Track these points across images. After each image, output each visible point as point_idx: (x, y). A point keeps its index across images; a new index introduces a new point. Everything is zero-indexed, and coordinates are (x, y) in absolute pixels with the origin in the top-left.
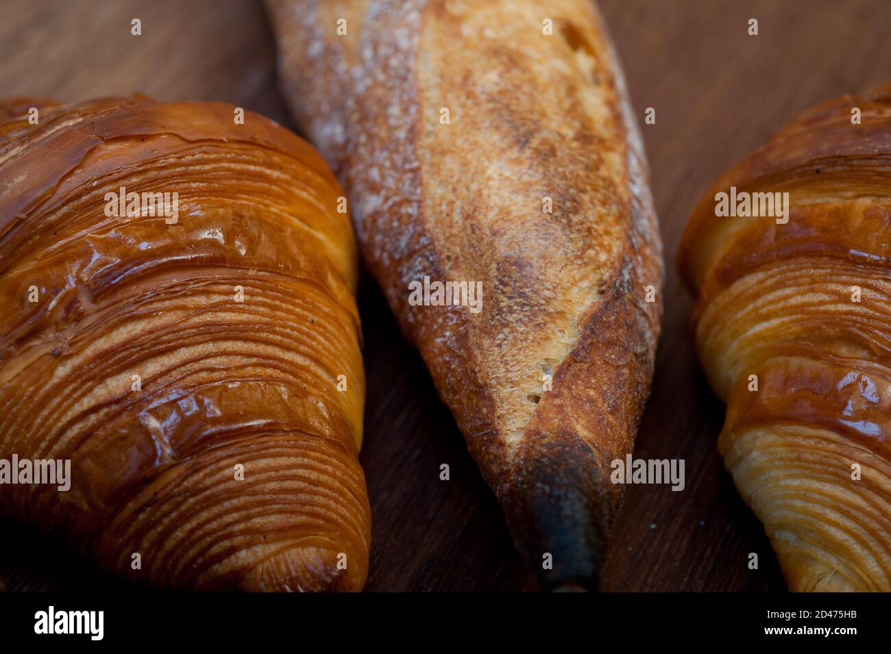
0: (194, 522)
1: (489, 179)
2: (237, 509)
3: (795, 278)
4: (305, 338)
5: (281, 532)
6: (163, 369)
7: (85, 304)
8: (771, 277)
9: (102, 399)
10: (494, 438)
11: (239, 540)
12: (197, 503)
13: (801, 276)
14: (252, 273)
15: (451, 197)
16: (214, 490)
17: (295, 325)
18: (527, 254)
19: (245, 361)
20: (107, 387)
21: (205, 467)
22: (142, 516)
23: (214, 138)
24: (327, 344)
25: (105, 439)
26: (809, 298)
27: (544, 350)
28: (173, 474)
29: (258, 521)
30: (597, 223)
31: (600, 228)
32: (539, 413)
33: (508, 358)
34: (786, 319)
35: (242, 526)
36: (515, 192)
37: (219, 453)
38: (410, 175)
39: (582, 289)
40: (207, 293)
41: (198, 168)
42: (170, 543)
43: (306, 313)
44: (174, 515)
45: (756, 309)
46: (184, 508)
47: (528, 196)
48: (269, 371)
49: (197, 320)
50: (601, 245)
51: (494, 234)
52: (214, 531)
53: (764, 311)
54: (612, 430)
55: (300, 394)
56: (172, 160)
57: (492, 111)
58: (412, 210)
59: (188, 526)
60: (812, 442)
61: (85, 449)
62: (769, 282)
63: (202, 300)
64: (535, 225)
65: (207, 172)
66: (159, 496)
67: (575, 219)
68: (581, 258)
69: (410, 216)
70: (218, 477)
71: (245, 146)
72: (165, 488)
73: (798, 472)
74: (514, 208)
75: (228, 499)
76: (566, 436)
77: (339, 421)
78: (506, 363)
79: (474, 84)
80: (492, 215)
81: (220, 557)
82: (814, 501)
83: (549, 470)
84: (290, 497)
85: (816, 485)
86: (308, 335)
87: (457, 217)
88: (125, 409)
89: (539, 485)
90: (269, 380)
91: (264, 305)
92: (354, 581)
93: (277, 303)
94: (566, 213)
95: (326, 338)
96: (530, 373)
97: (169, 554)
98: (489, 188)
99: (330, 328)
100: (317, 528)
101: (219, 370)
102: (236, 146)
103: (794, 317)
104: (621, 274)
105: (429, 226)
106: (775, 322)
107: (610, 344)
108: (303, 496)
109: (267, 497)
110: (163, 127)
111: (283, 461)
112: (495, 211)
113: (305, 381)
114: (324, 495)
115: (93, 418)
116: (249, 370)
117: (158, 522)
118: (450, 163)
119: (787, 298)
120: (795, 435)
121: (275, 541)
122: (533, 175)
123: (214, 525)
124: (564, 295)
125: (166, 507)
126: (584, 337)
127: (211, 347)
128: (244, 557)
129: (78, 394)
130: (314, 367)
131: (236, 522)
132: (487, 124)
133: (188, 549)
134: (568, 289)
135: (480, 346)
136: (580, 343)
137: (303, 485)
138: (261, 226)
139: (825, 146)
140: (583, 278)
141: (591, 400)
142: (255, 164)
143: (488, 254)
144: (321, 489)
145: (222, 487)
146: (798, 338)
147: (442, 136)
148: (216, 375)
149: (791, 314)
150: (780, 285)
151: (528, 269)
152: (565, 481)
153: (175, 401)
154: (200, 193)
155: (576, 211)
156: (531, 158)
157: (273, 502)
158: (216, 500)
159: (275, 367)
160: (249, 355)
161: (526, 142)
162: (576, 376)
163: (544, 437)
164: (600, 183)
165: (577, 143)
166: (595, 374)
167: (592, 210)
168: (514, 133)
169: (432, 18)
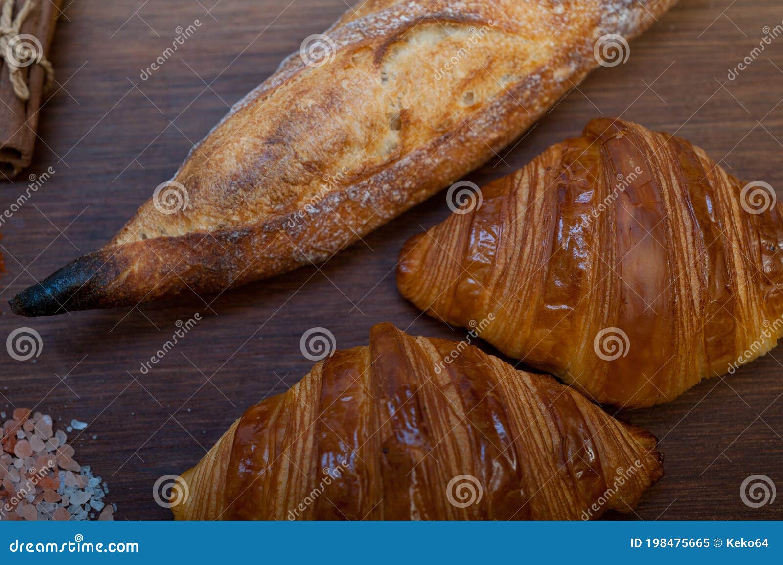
1: (238, 142)
10: (121, 234)
15: (226, 133)
18: (203, 184)
27: (167, 225)
30: (252, 204)
31: (251, 207)
32: (135, 244)
36: (237, 157)
39: (210, 220)
47: (237, 164)
50: (241, 214)
51: (208, 164)
54: (150, 279)
57: (285, 116)
64: (221, 178)
67: (241, 192)
68: (222, 209)
74: (226, 163)
76: (127, 262)
78: (150, 214)
79: (300, 99)
80: (218, 156)
87: (215, 143)
94: (240, 186)
96: (153, 227)
98: (233, 145)
104: (235, 232)
107: (193, 251)
112: (221, 156)
118: (245, 119)
122: (252, 158)
124: (197, 215)
126: (183, 237)
132: (274, 119)
134: (202, 214)
140: (216, 217)
141: (157, 261)
147: (263, 105)
155: (246, 190)
156: (262, 151)
161: (271, 143)
162: (163, 247)
163: (118, 253)
164: (285, 191)
165: (300, 165)
166: (172, 254)
167: (260, 197)
168: (274, 134)
169: (345, 52)
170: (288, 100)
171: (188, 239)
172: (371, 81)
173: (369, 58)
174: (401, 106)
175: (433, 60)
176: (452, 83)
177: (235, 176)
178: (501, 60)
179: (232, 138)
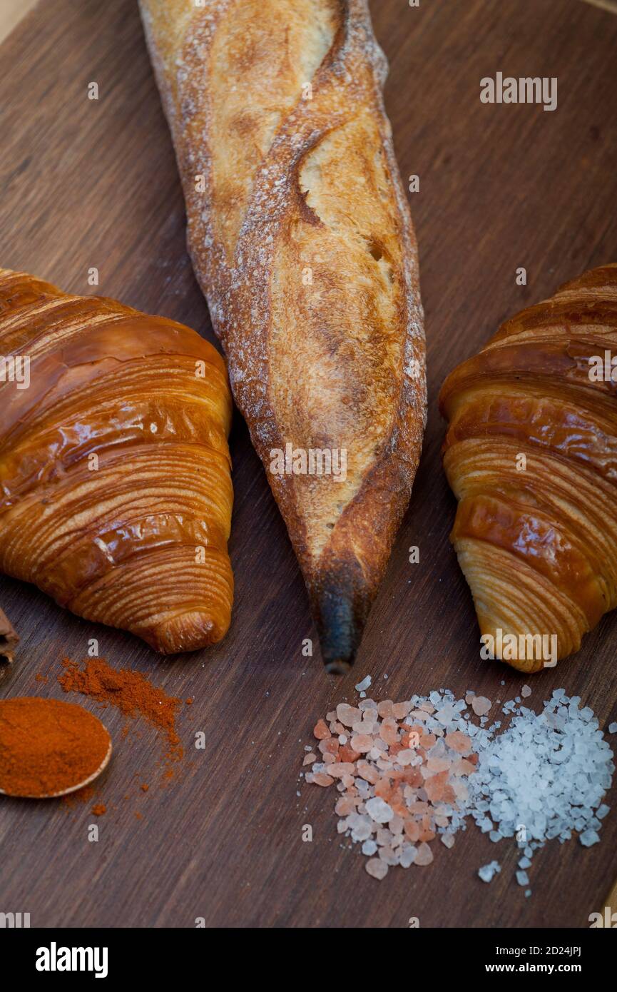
0: (127, 599)
1: (310, 377)
2: (151, 593)
3: (497, 448)
4: (193, 481)
5: (178, 605)
6: (108, 510)
7: (60, 472)
8: (484, 444)
9: (72, 528)
10: (305, 550)
11: (153, 609)
12: (128, 590)
13: (501, 448)
14: (160, 445)
15: (286, 386)
16: (138, 583)
17: (187, 474)
18: (330, 433)
19: (157, 500)
20: (74, 521)
21: (133, 570)
22: (97, 595)
23: (137, 357)
24: (207, 481)
25: (74, 552)
26: (503, 463)
27: (338, 495)
28: (115, 573)
29: (164, 599)
30: (377, 407)
31: (379, 410)
32: (333, 537)
33: (315, 501)
34: (491, 473)
35: (155, 602)
36: (326, 387)
37: (141, 562)
38: (262, 364)
39: (364, 453)
40: (133, 462)
41: (127, 378)
42: (114, 609)
43: (194, 465)
44: (115, 595)
45: (475, 462)
46: (121, 592)
47: (334, 391)
48: (172, 506)
49: (127, 479)
50: (379, 422)
51: (311, 417)
52: (139, 605)
53: (479, 464)
54: (376, 547)
55: (189, 518)
56: (111, 376)
57: (315, 324)
58: (263, 389)
59: (124, 602)
60: (497, 557)
61: (63, 555)
62: (483, 447)
63: (130, 467)
64: (337, 413)
65: (132, 379)
66: (107, 585)
67: (362, 406)
68: (365, 433)
69: (261, 393)
70: (140, 576)
71: (157, 358)
72: (110, 581)
73: (489, 572)
74: (324, 399)
75: (147, 588)
76: (348, 553)
77: (214, 530)
79: (305, 302)
80: (310, 404)
81: (143, 618)
82: (496, 591)
83: (333, 582)
84: (184, 585)
85: (498, 582)
86: (196, 479)
87: (289, 402)
88: (86, 534)
89: (326, 593)
90: (172, 513)
91: (168, 465)
92: (221, 628)
93: (176, 462)
94: (357, 402)
95: (207, 478)
96: (328, 510)
97: (114, 614)
98: (310, 384)
99: (209, 470)
100: (200, 601)
101: (141, 508)
102: (151, 359)
103: (495, 473)
104: (390, 441)
105: (272, 404)
106: (485, 473)
107: (380, 489)
108: (191, 584)
109: (170, 586)
110: (105, 353)
111: (179, 565)
112: (313, 401)
113: (193, 507)
114: (204, 582)
115: (67, 539)
116: (160, 507)
117: (107, 598)
118: (287, 362)
119: (493, 459)
120: (488, 550)
121: (174, 609)
122: (337, 375)
123: (139, 601)
124: (352, 459)
125: (110, 591)
126: (363, 487)
127: (135, 494)
128: (156, 618)
129: (58, 524)
130: (199, 497)
131: (151, 600)
132: (311, 335)
133: (123, 613)
134: (355, 455)
135: (299, 490)
136: (360, 492)
137: (191, 578)
138: (167, 411)
139: (523, 363)
140: (366, 446)
141: (365, 528)
142: (163, 368)
143: (307, 430)
144: (202, 579)
145: (143, 581)
146: (497, 485)
147: (283, 339)
148: (138, 511)
149: (494, 470)
150: (488, 450)
151: (330, 443)
152: (342, 591)
153: (115, 530)
154: (129, 392)
155: (363, 401)
156: (337, 362)
157: (173, 588)
158: (139, 588)
159: (176, 502)
160: (159, 497)
161: (335, 350)
162: (356, 513)
163: (333, 555)
164: (383, 374)
165: (369, 345)
166: (368, 511)
167: (375, 397)
168: (328, 343)
169: (282, 243)
170: (297, 313)
171: (368, 483)
172: (331, 238)
173: (303, 228)
174: (365, 237)
175: (338, 187)
176: (366, 191)
177: (344, 400)
178: (363, 148)
179: (300, 382)
